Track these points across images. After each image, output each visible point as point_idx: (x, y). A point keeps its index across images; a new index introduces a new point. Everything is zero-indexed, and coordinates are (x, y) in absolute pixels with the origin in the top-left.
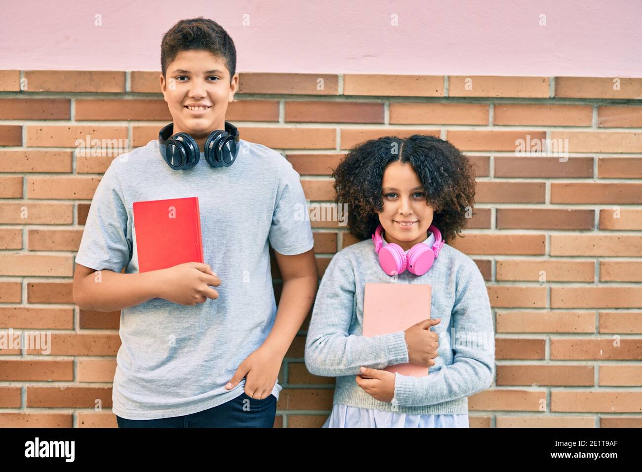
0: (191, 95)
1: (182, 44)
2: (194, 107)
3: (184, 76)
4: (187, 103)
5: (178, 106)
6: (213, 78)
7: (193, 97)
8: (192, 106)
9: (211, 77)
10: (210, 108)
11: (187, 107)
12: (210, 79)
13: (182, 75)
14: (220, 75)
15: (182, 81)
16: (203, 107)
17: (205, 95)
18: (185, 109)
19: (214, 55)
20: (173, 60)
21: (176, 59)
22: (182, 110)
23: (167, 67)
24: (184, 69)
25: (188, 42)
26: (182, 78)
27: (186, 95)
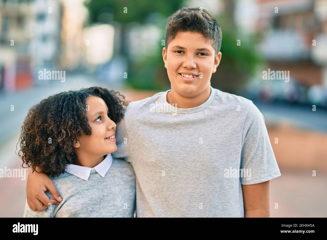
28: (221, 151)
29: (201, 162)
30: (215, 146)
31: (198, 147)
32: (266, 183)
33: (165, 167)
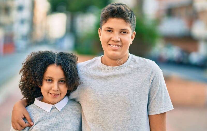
0: (112, 39)
1: (111, 15)
2: (113, 45)
3: (110, 30)
4: (110, 43)
5: (106, 44)
6: (124, 32)
7: (113, 41)
8: (112, 45)
9: (123, 32)
10: (121, 47)
11: (110, 45)
12: (122, 33)
13: (109, 29)
14: (128, 31)
15: (109, 32)
16: (118, 46)
17: (119, 40)
18: (109, 46)
19: (126, 21)
20: (106, 22)
21: (108, 21)
22: (107, 46)
23: (103, 25)
24: (111, 27)
25: (114, 14)
26: (109, 31)
27: (110, 39)
28: (136, 93)
29: (123, 100)
30: (132, 90)
31: (121, 91)
32: (164, 114)
33: (100, 104)
